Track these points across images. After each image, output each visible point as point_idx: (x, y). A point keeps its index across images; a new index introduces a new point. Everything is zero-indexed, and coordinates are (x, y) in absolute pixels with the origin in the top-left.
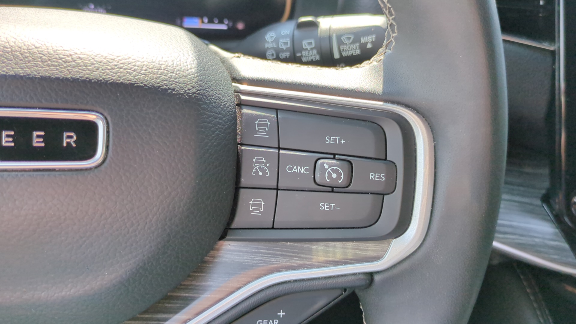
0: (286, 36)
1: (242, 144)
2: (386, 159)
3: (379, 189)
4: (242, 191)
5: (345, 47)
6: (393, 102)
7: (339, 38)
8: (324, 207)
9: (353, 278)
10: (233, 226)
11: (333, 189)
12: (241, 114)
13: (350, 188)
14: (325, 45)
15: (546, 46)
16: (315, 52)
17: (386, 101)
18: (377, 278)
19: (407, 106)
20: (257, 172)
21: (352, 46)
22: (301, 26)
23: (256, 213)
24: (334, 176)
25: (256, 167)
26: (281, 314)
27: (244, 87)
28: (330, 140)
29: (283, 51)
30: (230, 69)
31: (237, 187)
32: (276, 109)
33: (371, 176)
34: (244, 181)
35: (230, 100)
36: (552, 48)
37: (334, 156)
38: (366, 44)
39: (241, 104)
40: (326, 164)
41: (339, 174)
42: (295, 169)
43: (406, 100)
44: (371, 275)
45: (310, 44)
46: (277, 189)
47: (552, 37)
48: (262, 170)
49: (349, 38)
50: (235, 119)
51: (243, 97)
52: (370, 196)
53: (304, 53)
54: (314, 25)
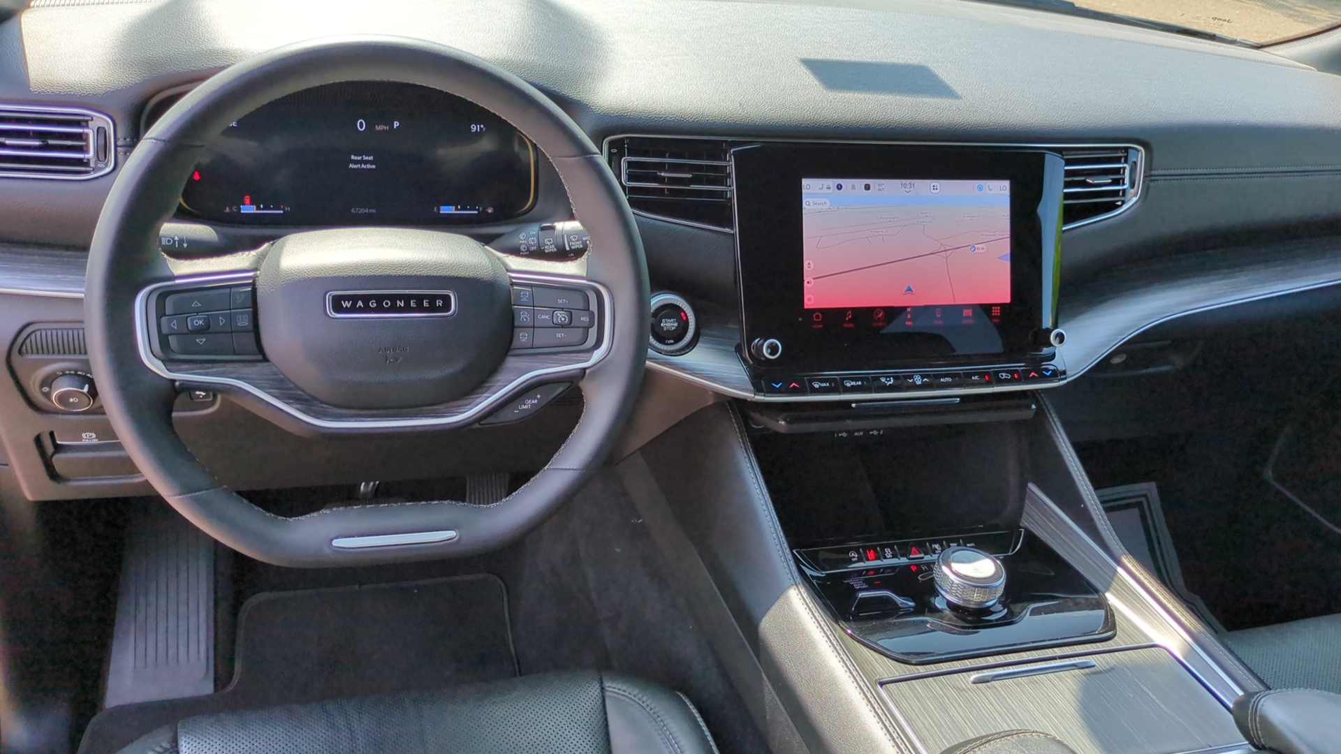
0: (533, 236)
1: (514, 305)
2: (589, 310)
3: (586, 325)
4: (515, 329)
5: (573, 243)
6: (592, 281)
7: (568, 236)
8: (558, 335)
9: (575, 371)
10: (512, 347)
11: (562, 326)
12: (513, 289)
13: (571, 325)
14: (560, 241)
15: (727, 230)
16: (553, 246)
17: (588, 280)
18: (587, 371)
19: (599, 283)
20: (523, 319)
21: (577, 243)
22: (543, 229)
23: (524, 340)
24: (563, 319)
25: (522, 316)
26: (539, 396)
27: (513, 275)
28: (560, 301)
29: (532, 246)
30: (505, 264)
31: (513, 327)
32: (531, 286)
33: (582, 319)
34: (516, 324)
35: (507, 282)
36: (732, 232)
37: (562, 309)
38: (586, 241)
39: (513, 284)
40: (558, 313)
41: (565, 319)
42: (543, 317)
43: (598, 279)
44: (584, 369)
45: (550, 241)
46: (534, 327)
47: (731, 226)
48: (526, 318)
49: (575, 238)
50: (510, 291)
51: (514, 281)
52: (581, 329)
53: (546, 247)
54: (553, 228)
